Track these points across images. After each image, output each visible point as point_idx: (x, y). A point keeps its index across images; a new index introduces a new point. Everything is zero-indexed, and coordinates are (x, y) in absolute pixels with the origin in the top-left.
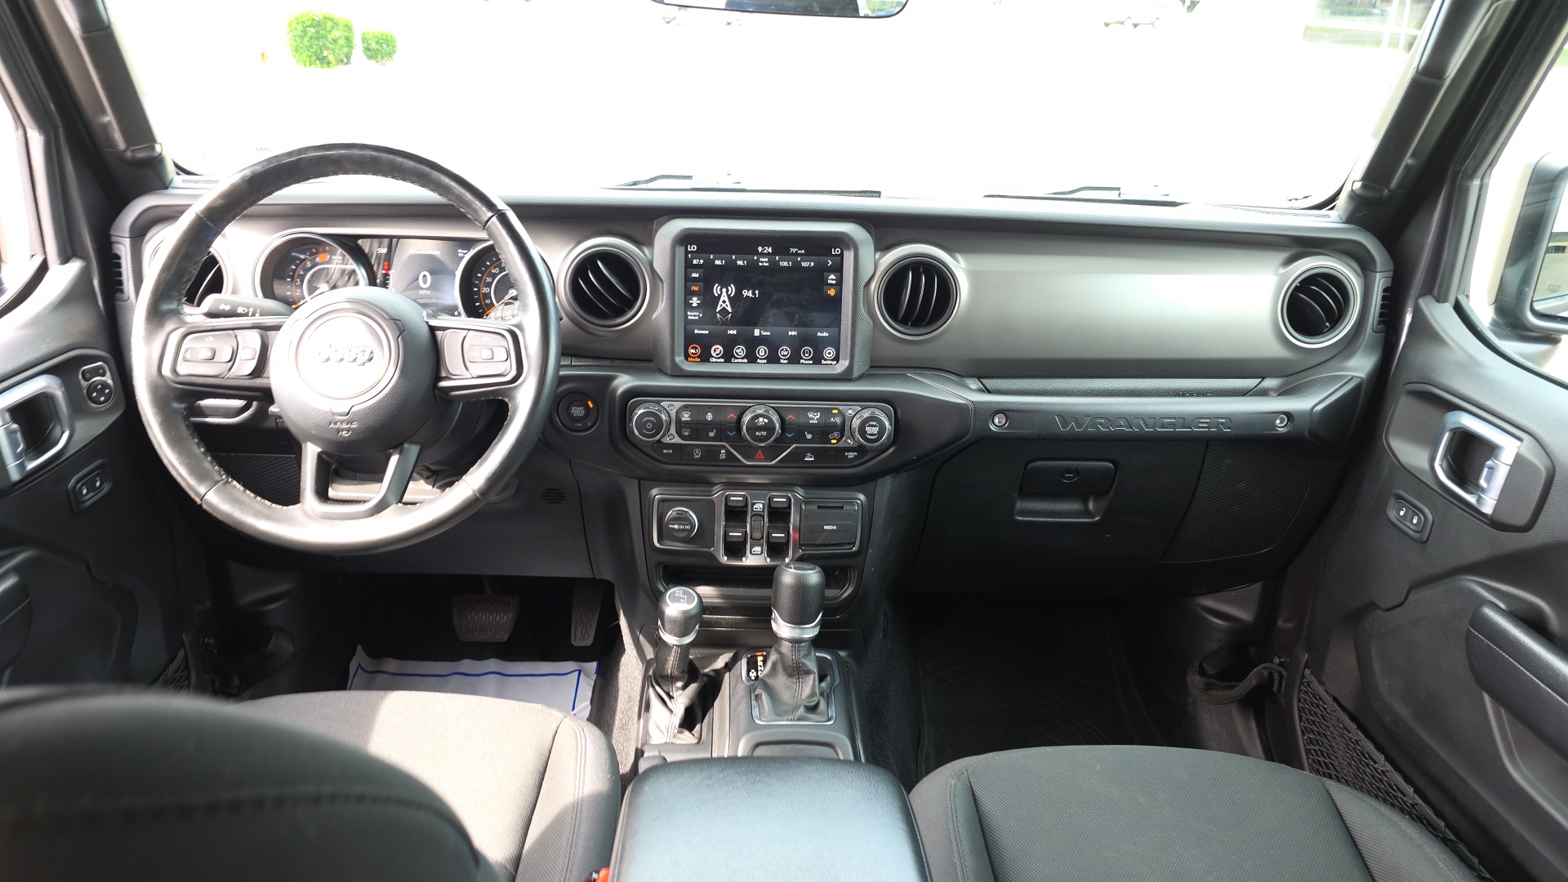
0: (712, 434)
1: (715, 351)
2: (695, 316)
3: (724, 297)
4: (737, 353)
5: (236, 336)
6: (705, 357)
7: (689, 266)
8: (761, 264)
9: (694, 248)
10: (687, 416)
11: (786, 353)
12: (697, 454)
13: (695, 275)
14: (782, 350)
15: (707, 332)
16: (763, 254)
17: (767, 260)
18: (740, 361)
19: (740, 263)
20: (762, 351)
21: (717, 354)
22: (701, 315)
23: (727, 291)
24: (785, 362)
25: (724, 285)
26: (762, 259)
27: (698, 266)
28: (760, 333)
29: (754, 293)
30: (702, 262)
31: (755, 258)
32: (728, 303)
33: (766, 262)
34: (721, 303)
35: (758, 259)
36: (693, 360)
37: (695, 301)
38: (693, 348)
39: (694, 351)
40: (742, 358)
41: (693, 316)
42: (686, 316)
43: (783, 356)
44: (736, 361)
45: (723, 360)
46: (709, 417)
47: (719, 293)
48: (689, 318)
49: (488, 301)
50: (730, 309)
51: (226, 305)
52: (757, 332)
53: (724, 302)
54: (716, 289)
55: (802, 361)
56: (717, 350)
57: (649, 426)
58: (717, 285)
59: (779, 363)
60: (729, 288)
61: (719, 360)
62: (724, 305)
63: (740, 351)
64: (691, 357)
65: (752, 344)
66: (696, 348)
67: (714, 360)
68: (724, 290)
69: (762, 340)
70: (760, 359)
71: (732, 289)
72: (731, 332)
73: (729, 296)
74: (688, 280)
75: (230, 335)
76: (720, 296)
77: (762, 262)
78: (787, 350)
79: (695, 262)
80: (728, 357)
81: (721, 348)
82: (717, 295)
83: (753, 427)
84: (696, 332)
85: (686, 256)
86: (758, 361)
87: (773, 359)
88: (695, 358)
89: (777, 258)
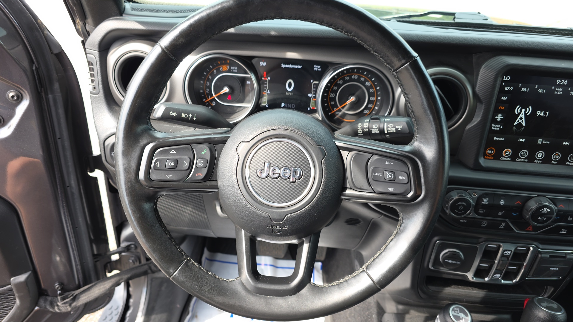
0: (500, 214)
1: (505, 153)
2: (497, 127)
3: (522, 115)
4: (521, 155)
5: (192, 149)
6: (497, 156)
7: (502, 92)
8: (556, 93)
9: (508, 78)
10: (485, 201)
11: (557, 157)
12: (484, 224)
13: (504, 98)
14: (555, 155)
15: (503, 139)
16: (559, 86)
17: (561, 90)
18: (522, 160)
19: (540, 91)
20: (540, 155)
21: (507, 155)
22: (501, 127)
23: (526, 110)
24: (555, 163)
25: (524, 107)
26: (557, 89)
27: (508, 91)
28: (542, 142)
29: (545, 114)
30: (512, 89)
31: (553, 88)
32: (524, 119)
33: (560, 91)
34: (518, 119)
35: (555, 89)
36: (488, 158)
37: (499, 117)
38: (490, 150)
39: (490, 152)
40: (523, 159)
41: (495, 127)
42: (491, 127)
43: (555, 159)
44: (519, 160)
45: (510, 159)
46: (502, 202)
47: (519, 112)
48: (493, 128)
49: (333, 103)
50: (524, 124)
51: (173, 112)
52: (540, 141)
53: (521, 118)
54: (517, 110)
55: (567, 163)
56: (508, 152)
57: (461, 208)
58: (519, 106)
59: (550, 163)
60: (528, 109)
61: (507, 159)
62: (520, 121)
63: (524, 153)
64: (487, 155)
65: (533, 149)
66: (492, 150)
67: (503, 159)
68: (523, 110)
69: (542, 147)
70: (537, 160)
71: (530, 110)
72: (521, 140)
73: (525, 114)
74: (499, 102)
75: (187, 148)
76: (519, 114)
77: (557, 91)
78: (558, 155)
79: (506, 89)
80: (514, 157)
81: (510, 151)
82: (517, 113)
83: (537, 213)
84: (495, 138)
85: (502, 84)
86: (536, 161)
87: (547, 160)
88: (489, 156)
89: (570, 89)
